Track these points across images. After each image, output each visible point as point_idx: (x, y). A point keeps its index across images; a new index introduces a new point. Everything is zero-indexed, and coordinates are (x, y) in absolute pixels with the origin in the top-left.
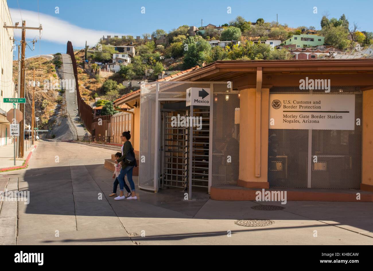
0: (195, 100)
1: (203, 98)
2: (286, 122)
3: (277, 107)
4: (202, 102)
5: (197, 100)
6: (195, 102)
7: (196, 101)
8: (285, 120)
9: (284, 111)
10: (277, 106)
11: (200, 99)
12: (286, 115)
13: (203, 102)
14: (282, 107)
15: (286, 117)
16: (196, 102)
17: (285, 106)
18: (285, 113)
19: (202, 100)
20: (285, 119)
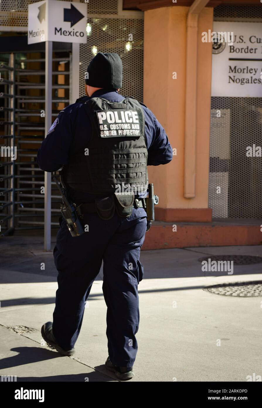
0: (56, 29)
1: (72, 25)
2: (234, 81)
3: (217, 49)
4: (70, 33)
5: (61, 29)
6: (55, 34)
7: (58, 31)
8: (233, 78)
9: (230, 59)
10: (216, 47)
11: (66, 26)
12: (235, 68)
13: (72, 34)
14: (227, 49)
15: (234, 71)
16: (58, 34)
17: (232, 48)
18: (233, 64)
19: (71, 29)
20: (232, 75)
